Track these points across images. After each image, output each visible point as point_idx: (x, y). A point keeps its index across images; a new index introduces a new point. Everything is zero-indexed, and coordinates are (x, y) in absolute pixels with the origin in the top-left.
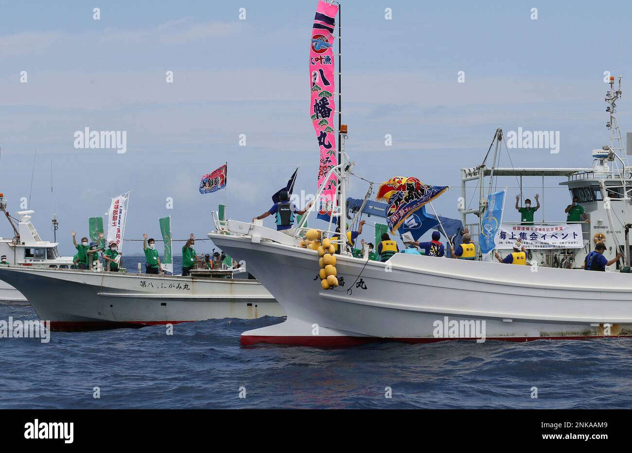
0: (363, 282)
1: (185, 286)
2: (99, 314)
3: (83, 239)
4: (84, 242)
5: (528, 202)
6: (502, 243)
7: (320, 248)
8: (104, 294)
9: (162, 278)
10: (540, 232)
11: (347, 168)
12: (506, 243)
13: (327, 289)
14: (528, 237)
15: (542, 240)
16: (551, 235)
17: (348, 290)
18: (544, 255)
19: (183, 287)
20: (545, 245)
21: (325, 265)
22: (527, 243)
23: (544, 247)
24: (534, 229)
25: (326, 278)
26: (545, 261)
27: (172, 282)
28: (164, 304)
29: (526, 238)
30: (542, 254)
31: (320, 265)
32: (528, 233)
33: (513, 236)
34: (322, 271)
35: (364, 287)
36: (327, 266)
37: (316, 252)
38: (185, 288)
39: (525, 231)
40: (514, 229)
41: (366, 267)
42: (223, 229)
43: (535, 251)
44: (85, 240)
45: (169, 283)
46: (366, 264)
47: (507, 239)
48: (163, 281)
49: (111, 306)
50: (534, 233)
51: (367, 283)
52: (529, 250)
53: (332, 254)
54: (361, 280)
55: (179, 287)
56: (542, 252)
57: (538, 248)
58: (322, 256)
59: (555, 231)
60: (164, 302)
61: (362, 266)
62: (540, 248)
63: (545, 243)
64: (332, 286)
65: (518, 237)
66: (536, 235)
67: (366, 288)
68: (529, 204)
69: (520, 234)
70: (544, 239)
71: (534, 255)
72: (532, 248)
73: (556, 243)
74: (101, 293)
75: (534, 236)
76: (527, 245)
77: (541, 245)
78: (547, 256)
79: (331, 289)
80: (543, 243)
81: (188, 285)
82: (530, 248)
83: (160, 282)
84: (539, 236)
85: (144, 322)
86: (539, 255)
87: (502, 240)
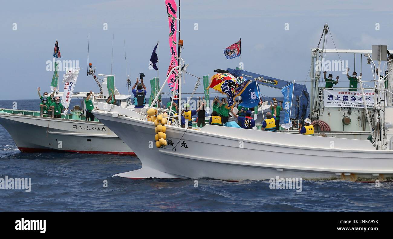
0: (185, 143)
1: (103, 129)
2: (50, 144)
3: (45, 93)
4: (45, 95)
5: (355, 73)
6: (330, 102)
7: (156, 121)
8: (50, 132)
9: (88, 123)
10: (358, 96)
11: (182, 69)
12: (333, 103)
13: (159, 147)
14: (349, 99)
15: (359, 102)
16: (366, 98)
17: (173, 148)
18: (361, 112)
19: (101, 130)
20: (361, 105)
21: (158, 131)
22: (348, 103)
23: (360, 106)
24: (353, 93)
25: (158, 141)
26: (360, 116)
27: (94, 126)
28: (89, 140)
29: (347, 100)
30: (359, 111)
31: (155, 132)
32: (350, 96)
33: (338, 98)
34: (156, 136)
35: (186, 146)
36: (159, 133)
37: (153, 123)
38: (103, 130)
39: (347, 95)
40: (339, 93)
41: (186, 133)
42: (96, 108)
43: (354, 109)
44: (46, 94)
45: (92, 126)
46: (186, 131)
47: (334, 100)
48: (89, 126)
49: (56, 140)
50: (353, 96)
51: (187, 144)
52: (350, 108)
53: (163, 125)
54: (184, 142)
55: (99, 129)
56: (359, 110)
57: (356, 107)
58: (157, 126)
59: (369, 95)
60: (89, 139)
61: (183, 133)
62: (357, 107)
63: (361, 104)
64: (162, 146)
65: (342, 99)
66: (355, 98)
67: (187, 147)
68: (355, 75)
69: (344, 97)
70: (361, 101)
71: (353, 112)
72: (352, 107)
73: (369, 104)
74: (49, 132)
75: (353, 99)
76: (348, 105)
77: (358, 105)
78: (362, 112)
79: (161, 147)
80: (359, 104)
81: (105, 128)
82: (350, 107)
83: (87, 125)
84: (357, 99)
85: (78, 151)
86: (357, 112)
87: (330, 101)
